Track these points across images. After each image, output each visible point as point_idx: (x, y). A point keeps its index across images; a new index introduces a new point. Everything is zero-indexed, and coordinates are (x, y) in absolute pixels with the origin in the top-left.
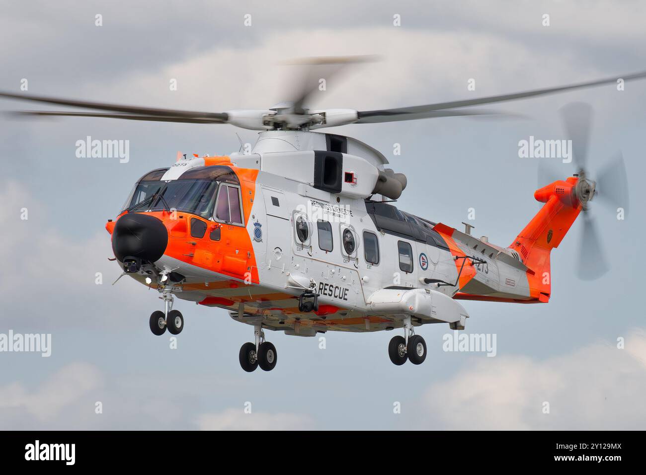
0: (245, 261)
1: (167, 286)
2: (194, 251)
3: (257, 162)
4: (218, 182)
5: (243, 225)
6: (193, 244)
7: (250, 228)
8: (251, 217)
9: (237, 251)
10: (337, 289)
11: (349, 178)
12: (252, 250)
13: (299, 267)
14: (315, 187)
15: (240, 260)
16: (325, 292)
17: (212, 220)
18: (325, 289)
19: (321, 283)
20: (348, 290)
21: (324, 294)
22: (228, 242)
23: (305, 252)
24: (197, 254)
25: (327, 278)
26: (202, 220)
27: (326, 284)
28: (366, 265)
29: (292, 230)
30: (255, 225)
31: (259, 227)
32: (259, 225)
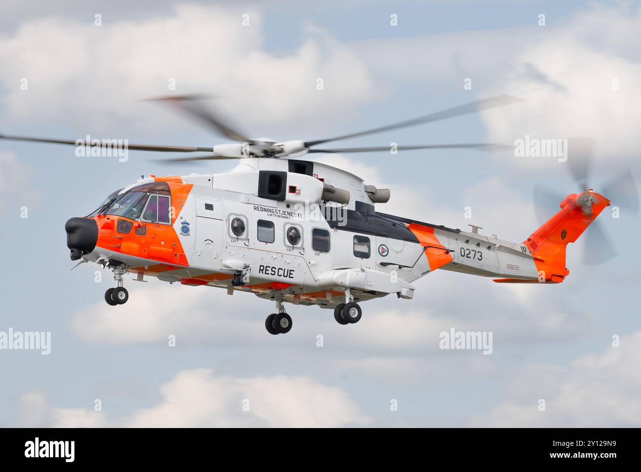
0: (171, 250)
1: (116, 270)
2: (121, 243)
3: (209, 180)
4: (148, 193)
5: (170, 224)
6: (120, 238)
7: (177, 227)
8: (179, 218)
9: (163, 243)
10: (280, 270)
11: (293, 189)
12: (178, 241)
13: (234, 254)
14: (259, 196)
15: (165, 249)
16: (267, 272)
17: (139, 220)
18: (266, 270)
19: (261, 266)
20: (294, 271)
21: (266, 273)
22: (153, 236)
23: (240, 243)
24: (124, 245)
25: (268, 262)
26: (129, 220)
27: (266, 267)
28: (313, 252)
29: (226, 227)
30: (182, 223)
31: (187, 225)
32: (186, 223)
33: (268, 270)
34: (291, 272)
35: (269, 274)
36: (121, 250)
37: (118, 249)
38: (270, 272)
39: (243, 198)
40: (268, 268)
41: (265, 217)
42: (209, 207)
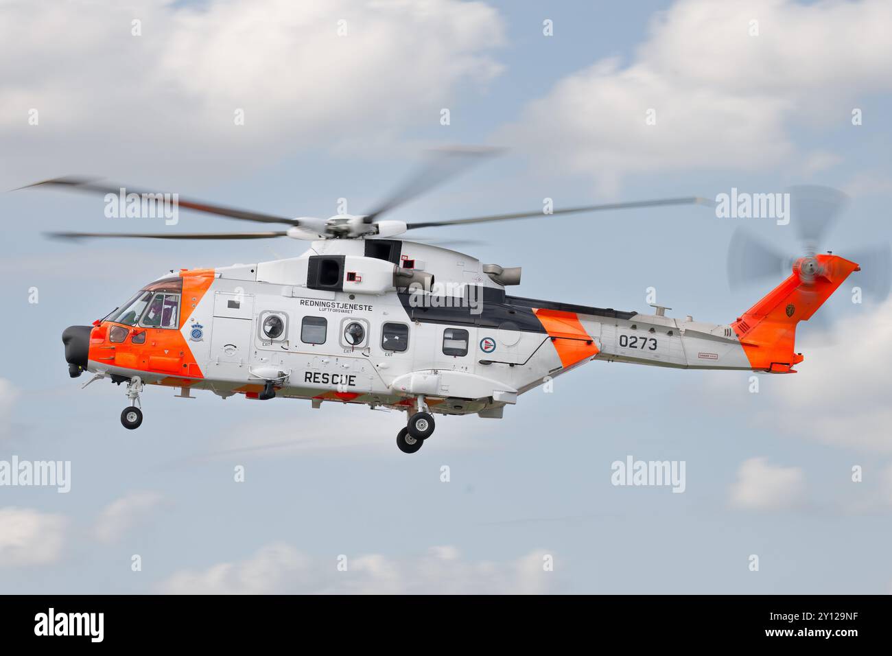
0: (177, 360)
1: (130, 386)
2: (115, 355)
3: (252, 271)
4: (153, 293)
5: (177, 327)
6: (114, 349)
7: (186, 331)
8: (189, 320)
9: (166, 352)
10: (335, 376)
11: (352, 277)
12: (186, 347)
13: (267, 361)
14: (308, 287)
15: (169, 359)
16: (316, 380)
17: (137, 326)
18: (315, 378)
19: (307, 373)
20: (355, 377)
21: (314, 382)
22: (153, 344)
23: (276, 346)
24: (119, 357)
25: (317, 366)
26: (124, 326)
27: (315, 374)
28: (383, 352)
29: (255, 327)
30: (193, 327)
31: (199, 328)
32: (199, 326)
33: (318, 378)
34: (352, 378)
35: (319, 382)
36: (116, 363)
37: (112, 362)
38: (320, 379)
39: (285, 291)
40: (317, 376)
41: (315, 312)
42: (233, 305)
